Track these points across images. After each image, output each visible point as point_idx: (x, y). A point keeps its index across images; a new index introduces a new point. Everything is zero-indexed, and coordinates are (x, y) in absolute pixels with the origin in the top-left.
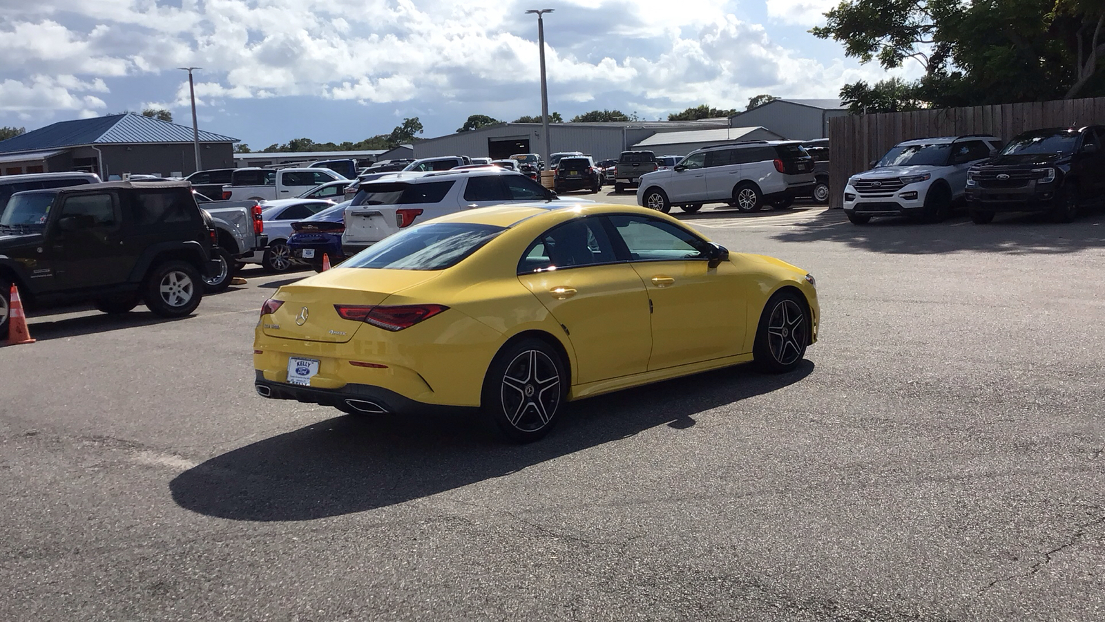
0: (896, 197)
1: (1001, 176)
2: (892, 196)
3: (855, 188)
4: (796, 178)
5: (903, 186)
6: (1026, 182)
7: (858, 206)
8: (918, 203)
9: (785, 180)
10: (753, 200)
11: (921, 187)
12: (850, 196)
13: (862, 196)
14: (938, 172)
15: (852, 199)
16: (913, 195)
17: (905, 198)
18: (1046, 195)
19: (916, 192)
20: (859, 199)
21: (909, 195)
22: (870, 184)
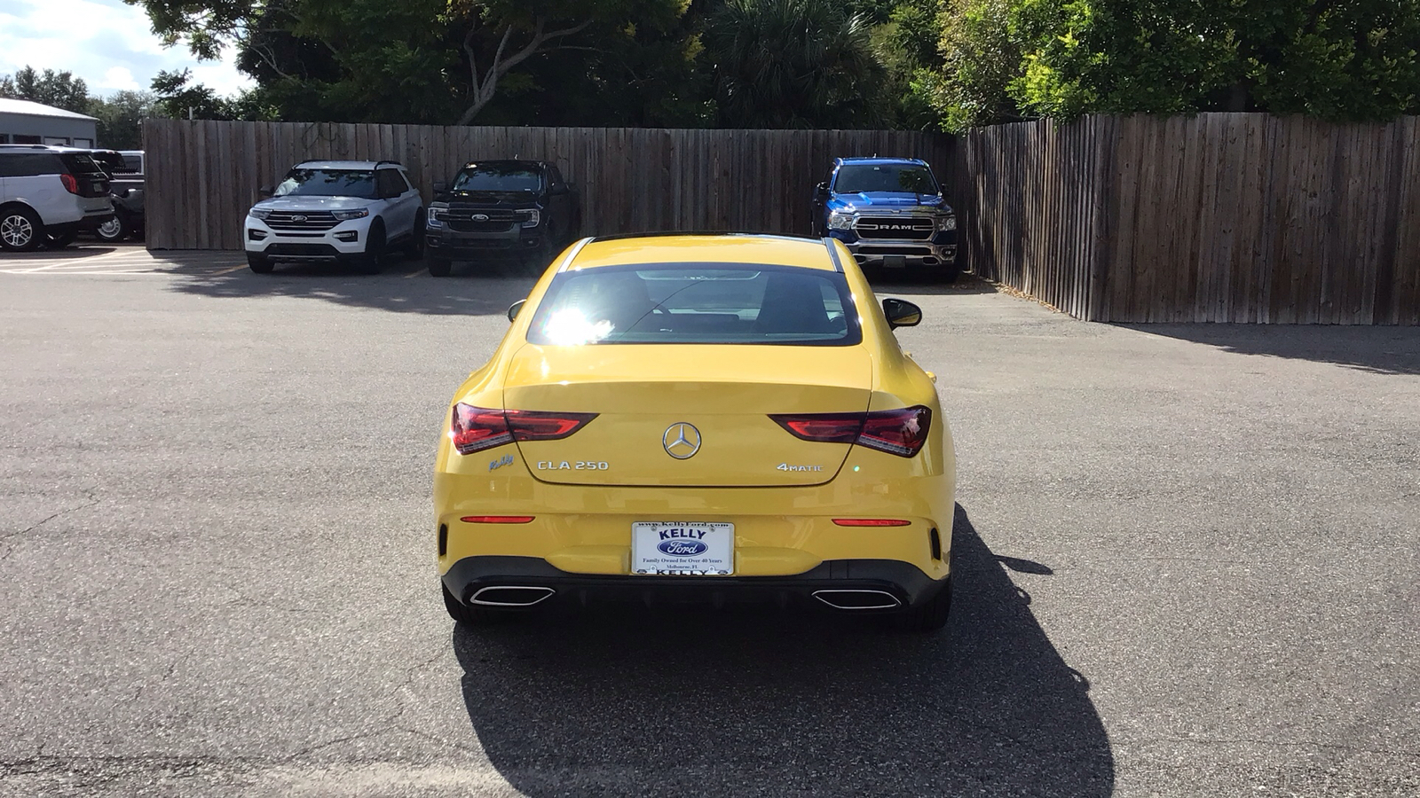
0: (330, 237)
1: (478, 216)
2: (323, 235)
3: (266, 222)
4: (95, 203)
5: (338, 223)
6: (505, 226)
7: (271, 248)
8: (358, 246)
9: (79, 204)
10: (27, 232)
11: (361, 226)
12: (255, 233)
13: (278, 235)
14: (375, 207)
15: (261, 238)
16: (352, 236)
17: (341, 239)
18: (531, 242)
19: (356, 232)
20: (272, 237)
21: (345, 235)
22: (290, 219)
